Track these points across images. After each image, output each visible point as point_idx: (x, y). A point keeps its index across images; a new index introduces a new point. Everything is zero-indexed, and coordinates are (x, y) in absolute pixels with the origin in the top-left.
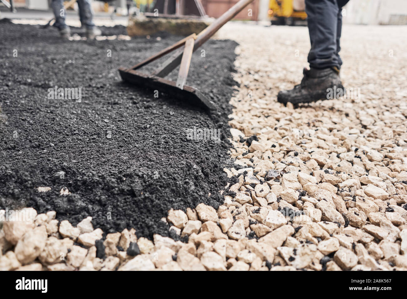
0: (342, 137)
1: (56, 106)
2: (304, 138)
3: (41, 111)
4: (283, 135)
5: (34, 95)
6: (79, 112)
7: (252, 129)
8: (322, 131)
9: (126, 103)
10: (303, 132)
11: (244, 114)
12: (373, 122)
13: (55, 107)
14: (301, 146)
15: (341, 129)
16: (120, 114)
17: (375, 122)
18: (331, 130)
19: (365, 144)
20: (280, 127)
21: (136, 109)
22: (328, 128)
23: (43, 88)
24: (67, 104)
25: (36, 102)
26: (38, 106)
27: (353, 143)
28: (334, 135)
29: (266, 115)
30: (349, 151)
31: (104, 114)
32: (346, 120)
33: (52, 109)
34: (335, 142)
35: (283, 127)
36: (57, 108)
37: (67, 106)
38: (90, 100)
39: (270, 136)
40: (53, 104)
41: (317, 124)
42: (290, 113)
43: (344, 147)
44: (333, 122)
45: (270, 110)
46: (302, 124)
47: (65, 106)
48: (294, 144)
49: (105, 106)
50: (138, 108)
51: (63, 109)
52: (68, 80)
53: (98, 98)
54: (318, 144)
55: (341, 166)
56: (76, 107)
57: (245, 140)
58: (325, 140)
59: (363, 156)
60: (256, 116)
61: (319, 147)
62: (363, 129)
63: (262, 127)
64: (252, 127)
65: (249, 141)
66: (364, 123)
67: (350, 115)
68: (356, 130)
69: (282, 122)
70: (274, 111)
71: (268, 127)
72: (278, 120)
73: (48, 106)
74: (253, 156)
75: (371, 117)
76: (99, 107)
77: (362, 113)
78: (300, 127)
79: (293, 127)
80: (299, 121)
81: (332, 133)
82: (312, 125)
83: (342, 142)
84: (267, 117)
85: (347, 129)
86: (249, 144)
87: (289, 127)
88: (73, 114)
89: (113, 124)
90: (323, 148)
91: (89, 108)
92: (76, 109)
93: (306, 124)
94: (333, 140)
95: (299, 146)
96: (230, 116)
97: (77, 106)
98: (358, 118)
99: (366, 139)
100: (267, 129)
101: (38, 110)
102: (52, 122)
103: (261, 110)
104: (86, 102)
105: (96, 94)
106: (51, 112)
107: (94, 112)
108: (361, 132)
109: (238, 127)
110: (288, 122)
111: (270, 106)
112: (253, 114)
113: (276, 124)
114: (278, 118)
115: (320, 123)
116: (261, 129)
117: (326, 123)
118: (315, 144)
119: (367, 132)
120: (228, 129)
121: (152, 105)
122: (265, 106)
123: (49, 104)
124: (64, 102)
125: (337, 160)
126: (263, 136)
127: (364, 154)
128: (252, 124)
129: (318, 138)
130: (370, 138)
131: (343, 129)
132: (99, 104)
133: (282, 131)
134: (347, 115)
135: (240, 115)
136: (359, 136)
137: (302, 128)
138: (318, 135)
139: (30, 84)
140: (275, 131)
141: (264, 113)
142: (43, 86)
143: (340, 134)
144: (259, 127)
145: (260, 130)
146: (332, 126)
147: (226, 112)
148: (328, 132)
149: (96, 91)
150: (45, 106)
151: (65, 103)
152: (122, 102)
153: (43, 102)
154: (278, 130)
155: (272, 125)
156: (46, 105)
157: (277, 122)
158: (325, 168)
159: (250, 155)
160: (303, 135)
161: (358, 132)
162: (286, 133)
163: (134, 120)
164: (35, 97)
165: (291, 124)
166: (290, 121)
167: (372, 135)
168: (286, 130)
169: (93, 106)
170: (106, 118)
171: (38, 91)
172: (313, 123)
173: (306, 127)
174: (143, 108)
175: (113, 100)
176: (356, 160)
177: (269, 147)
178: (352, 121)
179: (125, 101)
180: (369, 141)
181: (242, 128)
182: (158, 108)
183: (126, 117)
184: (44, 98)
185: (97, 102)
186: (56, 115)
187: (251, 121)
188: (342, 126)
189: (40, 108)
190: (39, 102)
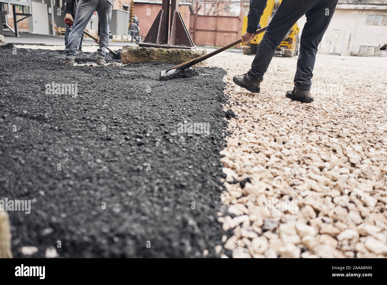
0: (333, 177)
1: (50, 141)
2: (295, 178)
3: (33, 148)
4: (275, 175)
5: (28, 128)
6: (72, 150)
7: (244, 167)
8: (312, 170)
9: (119, 139)
10: (295, 171)
11: (235, 150)
12: (361, 159)
13: (48, 142)
14: (295, 189)
15: (331, 168)
16: (113, 153)
17: (362, 159)
18: (321, 169)
19: (356, 186)
20: (272, 165)
21: (129, 146)
22: (319, 167)
23: (38, 120)
24: (60, 139)
25: (30, 138)
26: (32, 142)
27: (345, 186)
28: (325, 175)
29: (257, 151)
30: (342, 194)
31: (97, 153)
32: (334, 157)
33: (45, 145)
34: (327, 183)
35: (275, 166)
36: (50, 144)
37: (60, 142)
38: (83, 135)
39: (262, 175)
40: (46, 140)
41: (307, 161)
42: (279, 148)
43: (337, 190)
44: (322, 159)
45: (260, 144)
46: (293, 162)
47: (58, 142)
48: (287, 186)
49: (98, 142)
50: (131, 145)
51: (56, 145)
52: (63, 111)
53: (91, 133)
54: (311, 185)
55: (337, 213)
56: (69, 144)
57: (238, 182)
58: (317, 181)
59: (357, 201)
60: (247, 151)
61: (312, 190)
62: (352, 168)
63: (253, 165)
64: (244, 165)
65: (243, 183)
66: (352, 161)
67: (338, 152)
68: (346, 170)
69: (273, 160)
70: (264, 146)
71: (259, 166)
72: (268, 156)
73: (41, 142)
74: (247, 201)
75: (357, 154)
76: (92, 143)
77: (348, 148)
78: (291, 165)
79: (284, 165)
80: (290, 159)
81: (322, 172)
82: (302, 162)
83: (335, 183)
84: (257, 153)
85: (337, 167)
86: (242, 186)
87: (281, 166)
88: (65, 152)
89: (105, 165)
90: (315, 191)
91: (82, 145)
92: (69, 145)
93: (296, 161)
94: (325, 182)
95: (292, 188)
96: (221, 153)
97: (71, 142)
98: (346, 155)
99: (357, 180)
100: (259, 168)
101: (31, 147)
102: (44, 163)
103: (251, 145)
104: (79, 137)
105: (90, 127)
106: (44, 150)
107: (87, 149)
108: (351, 172)
109: (231, 166)
110: (279, 159)
111: (259, 141)
112: (244, 150)
113: (267, 161)
114: (268, 155)
115: (309, 160)
116: (253, 167)
117: (316, 161)
118: (308, 187)
119: (356, 171)
120: (220, 168)
121: (144, 143)
122: (255, 141)
123: (42, 139)
124: (58, 137)
125: (332, 205)
126: (256, 176)
127: (358, 198)
128: (244, 162)
129: (310, 178)
130: (360, 179)
131: (333, 168)
132: (93, 140)
133: (274, 170)
134: (334, 151)
135: (230, 150)
136: (349, 177)
137: (293, 166)
138: (309, 175)
139: (25, 116)
140: (267, 170)
141: (254, 148)
142: (38, 118)
143: (331, 174)
144: (250, 165)
145: (251, 168)
146: (322, 164)
147: (217, 148)
148: (318, 170)
149: (90, 124)
150: (38, 142)
151: (58, 139)
152: (115, 137)
153: (37, 137)
154: (270, 168)
155: (263, 162)
156: (40, 141)
157: (267, 159)
158: (321, 216)
159: (244, 199)
160: (294, 175)
161: (348, 171)
162: (278, 172)
163: (127, 160)
164: (30, 131)
165: (282, 161)
166: (281, 158)
167: (362, 175)
168: (278, 169)
169: (86, 143)
170: (98, 158)
171: (33, 123)
172: (303, 160)
173: (296, 164)
174: (136, 145)
175: (106, 135)
176: (351, 206)
177: (263, 190)
178: (340, 158)
179: (118, 136)
180: (360, 182)
181: (234, 167)
182: (151, 146)
183: (119, 156)
184: (39, 131)
185: (89, 137)
186: (48, 154)
187: (242, 157)
188: (332, 164)
189: (33, 144)
190: (33, 137)
